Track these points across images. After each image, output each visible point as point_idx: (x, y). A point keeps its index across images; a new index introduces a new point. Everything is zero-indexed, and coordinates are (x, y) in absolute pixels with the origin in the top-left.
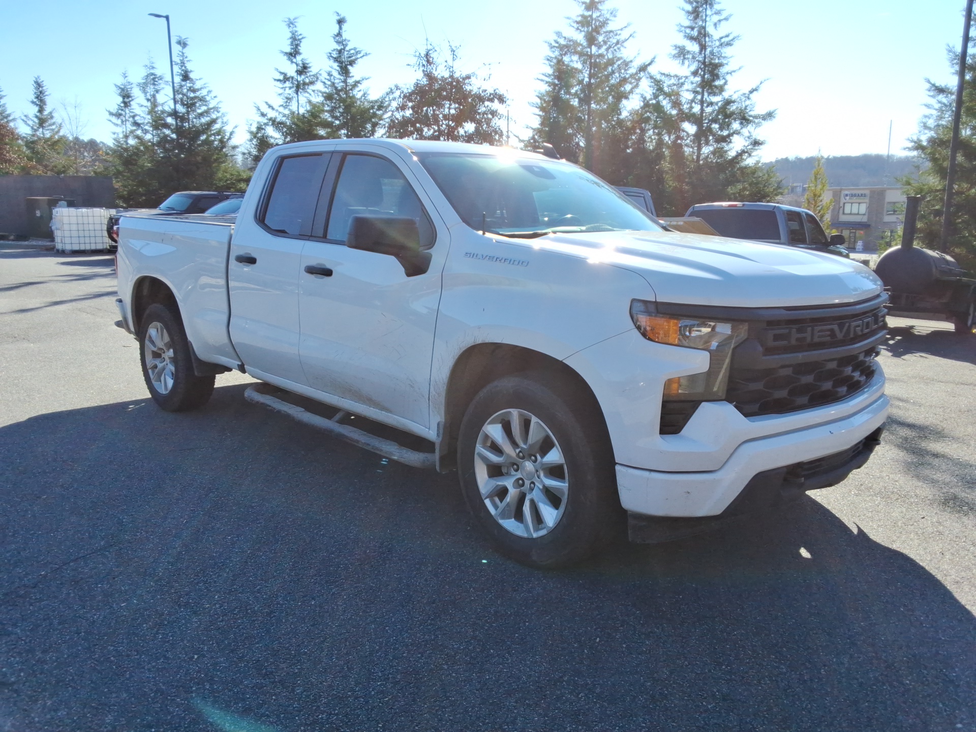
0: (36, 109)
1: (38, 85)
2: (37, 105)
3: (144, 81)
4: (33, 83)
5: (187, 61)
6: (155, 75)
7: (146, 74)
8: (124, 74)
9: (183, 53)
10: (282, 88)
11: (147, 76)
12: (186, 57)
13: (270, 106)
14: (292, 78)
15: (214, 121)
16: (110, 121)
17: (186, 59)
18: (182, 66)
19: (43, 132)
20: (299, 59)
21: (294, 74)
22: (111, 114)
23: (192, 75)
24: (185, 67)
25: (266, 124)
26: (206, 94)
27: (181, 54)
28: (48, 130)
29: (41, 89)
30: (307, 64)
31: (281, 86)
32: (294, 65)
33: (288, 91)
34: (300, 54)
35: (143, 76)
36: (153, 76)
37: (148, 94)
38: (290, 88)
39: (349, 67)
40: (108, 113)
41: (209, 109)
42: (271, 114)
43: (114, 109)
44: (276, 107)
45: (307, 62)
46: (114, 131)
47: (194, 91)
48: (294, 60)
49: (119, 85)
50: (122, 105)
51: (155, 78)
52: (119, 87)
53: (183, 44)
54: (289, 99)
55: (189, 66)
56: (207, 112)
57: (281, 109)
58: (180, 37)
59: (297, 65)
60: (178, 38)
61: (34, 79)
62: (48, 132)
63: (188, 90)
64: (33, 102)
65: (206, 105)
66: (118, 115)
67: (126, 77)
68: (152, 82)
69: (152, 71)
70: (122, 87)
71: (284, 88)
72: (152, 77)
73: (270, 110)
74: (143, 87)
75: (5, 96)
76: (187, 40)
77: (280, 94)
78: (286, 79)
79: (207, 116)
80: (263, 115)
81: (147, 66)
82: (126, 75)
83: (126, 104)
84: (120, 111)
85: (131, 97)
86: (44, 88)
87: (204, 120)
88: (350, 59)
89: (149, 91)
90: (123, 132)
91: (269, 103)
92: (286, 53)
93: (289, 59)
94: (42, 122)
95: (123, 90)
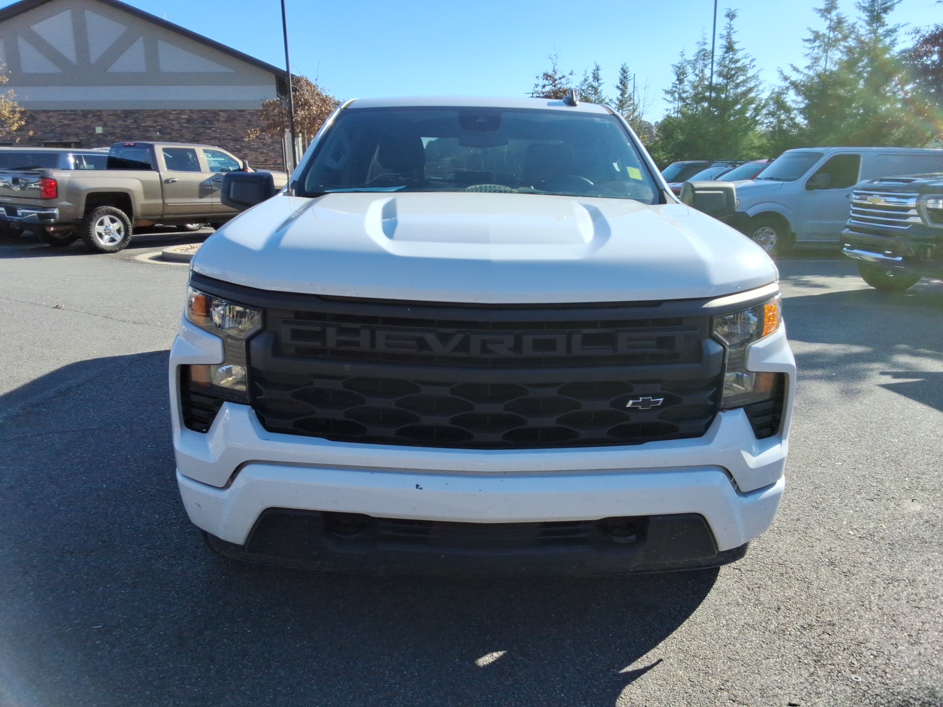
0: (619, 92)
1: (624, 71)
2: (620, 89)
3: (695, 58)
4: (620, 70)
5: (733, 32)
6: (705, 50)
7: (698, 51)
8: (682, 53)
9: (730, 25)
10: (811, 48)
11: (699, 52)
12: (733, 29)
13: (796, 69)
14: (824, 35)
15: (750, 90)
16: (665, 99)
17: (732, 31)
18: (727, 38)
19: (622, 113)
20: (834, 13)
21: (826, 32)
22: (667, 92)
23: (736, 47)
24: (730, 39)
25: (787, 88)
26: (749, 63)
27: (728, 26)
28: (626, 110)
29: (625, 75)
30: (844, 18)
31: (810, 46)
32: (828, 21)
33: (816, 50)
34: (836, 8)
35: (694, 53)
36: (704, 52)
37: (697, 70)
38: (819, 47)
39: (884, 15)
40: (664, 92)
41: (748, 78)
42: (795, 77)
43: (669, 87)
44: (801, 68)
45: (842, 16)
46: (667, 108)
47: (737, 61)
48: (829, 16)
49: (676, 64)
50: (677, 82)
51: (705, 53)
52: (676, 66)
53: (731, 16)
54: (816, 60)
55: (734, 38)
56: (744, 82)
57: (806, 71)
58: (729, 9)
59: (831, 20)
60: (728, 10)
61: (621, 67)
62: (625, 112)
63: (730, 61)
64: (618, 87)
65: (743, 75)
66: (672, 93)
67: (683, 55)
68: (702, 57)
69: (704, 47)
70: (679, 65)
71: (813, 48)
72: (702, 53)
73: (795, 72)
74: (694, 64)
75: (602, 84)
76: (736, 11)
77: (807, 55)
78: (817, 36)
79: (743, 86)
80: (786, 79)
81: (699, 43)
82: (684, 53)
83: (681, 81)
84: (674, 89)
85: (686, 74)
86: (628, 74)
87: (740, 90)
88: (884, 6)
89: (698, 67)
90: (674, 108)
91: (794, 65)
92: (820, 10)
93: (823, 15)
94: (621, 104)
95: (679, 68)
